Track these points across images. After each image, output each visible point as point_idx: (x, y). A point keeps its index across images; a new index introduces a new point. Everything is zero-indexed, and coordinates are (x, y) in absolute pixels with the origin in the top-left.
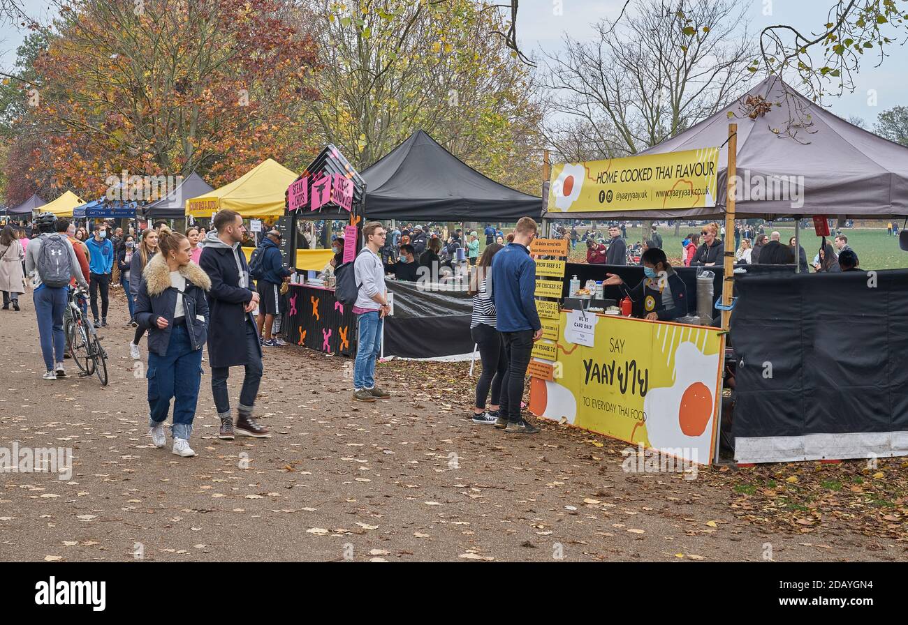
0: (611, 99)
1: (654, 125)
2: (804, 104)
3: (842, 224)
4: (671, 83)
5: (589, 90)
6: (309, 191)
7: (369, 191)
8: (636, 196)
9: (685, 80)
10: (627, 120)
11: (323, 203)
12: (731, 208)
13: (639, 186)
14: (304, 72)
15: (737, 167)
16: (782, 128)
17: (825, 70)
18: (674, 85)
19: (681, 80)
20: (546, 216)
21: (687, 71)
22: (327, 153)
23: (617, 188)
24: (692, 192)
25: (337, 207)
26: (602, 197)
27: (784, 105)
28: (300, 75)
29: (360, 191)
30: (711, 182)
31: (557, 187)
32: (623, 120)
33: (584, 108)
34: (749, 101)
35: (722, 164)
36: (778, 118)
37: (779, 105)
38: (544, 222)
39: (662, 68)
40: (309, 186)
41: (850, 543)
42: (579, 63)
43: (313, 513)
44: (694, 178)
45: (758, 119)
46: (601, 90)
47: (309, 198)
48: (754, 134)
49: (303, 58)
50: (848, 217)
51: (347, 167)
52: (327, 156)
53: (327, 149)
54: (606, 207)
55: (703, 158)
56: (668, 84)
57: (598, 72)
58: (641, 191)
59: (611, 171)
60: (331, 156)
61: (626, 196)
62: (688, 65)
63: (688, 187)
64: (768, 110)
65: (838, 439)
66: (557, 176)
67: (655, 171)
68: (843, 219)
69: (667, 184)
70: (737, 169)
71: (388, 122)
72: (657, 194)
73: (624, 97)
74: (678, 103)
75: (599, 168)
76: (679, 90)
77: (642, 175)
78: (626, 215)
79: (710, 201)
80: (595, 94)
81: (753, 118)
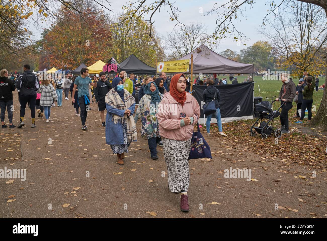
0: (177, 47)
1: (187, 53)
2: (209, 50)
3: (219, 75)
4: (191, 43)
5: (173, 45)
6: (108, 68)
7: (121, 68)
8: (174, 69)
9: (194, 43)
10: (181, 52)
11: (111, 70)
12: (192, 72)
13: (174, 67)
14: (108, 40)
15: (193, 63)
16: (204, 55)
17: (213, 43)
18: (191, 44)
19: (193, 43)
20: (157, 73)
21: (194, 41)
22: (112, 59)
23: (170, 68)
24: (185, 68)
25: (114, 71)
26: (168, 69)
27: (205, 50)
28: (107, 41)
29: (119, 68)
30: (188, 66)
31: (158, 67)
32: (180, 52)
33: (171, 49)
34: (197, 49)
35: (190, 63)
36: (203, 53)
37: (204, 50)
38: (156, 75)
39: (189, 40)
40: (108, 67)
41: (210, 138)
42: (170, 38)
43: (104, 134)
44: (185, 66)
45: (199, 53)
46: (175, 45)
47: (108, 69)
48: (198, 56)
49: (108, 37)
50: (220, 74)
51: (116, 62)
52: (111, 60)
53: (112, 58)
54: (168, 71)
55: (187, 61)
56: (190, 44)
57: (174, 41)
58: (175, 68)
59: (169, 64)
60: (112, 60)
61: (172, 69)
62: (194, 39)
63: (184, 67)
64: (201, 51)
65: (214, 119)
66: (159, 65)
67: (178, 64)
68: (219, 74)
69: (180, 67)
70: (193, 64)
71: (128, 51)
72: (178, 69)
73: (180, 47)
74: (192, 48)
75: (167, 63)
76: (192, 45)
77: (175, 65)
78: (172, 73)
79: (188, 70)
80: (174, 46)
81: (198, 53)
